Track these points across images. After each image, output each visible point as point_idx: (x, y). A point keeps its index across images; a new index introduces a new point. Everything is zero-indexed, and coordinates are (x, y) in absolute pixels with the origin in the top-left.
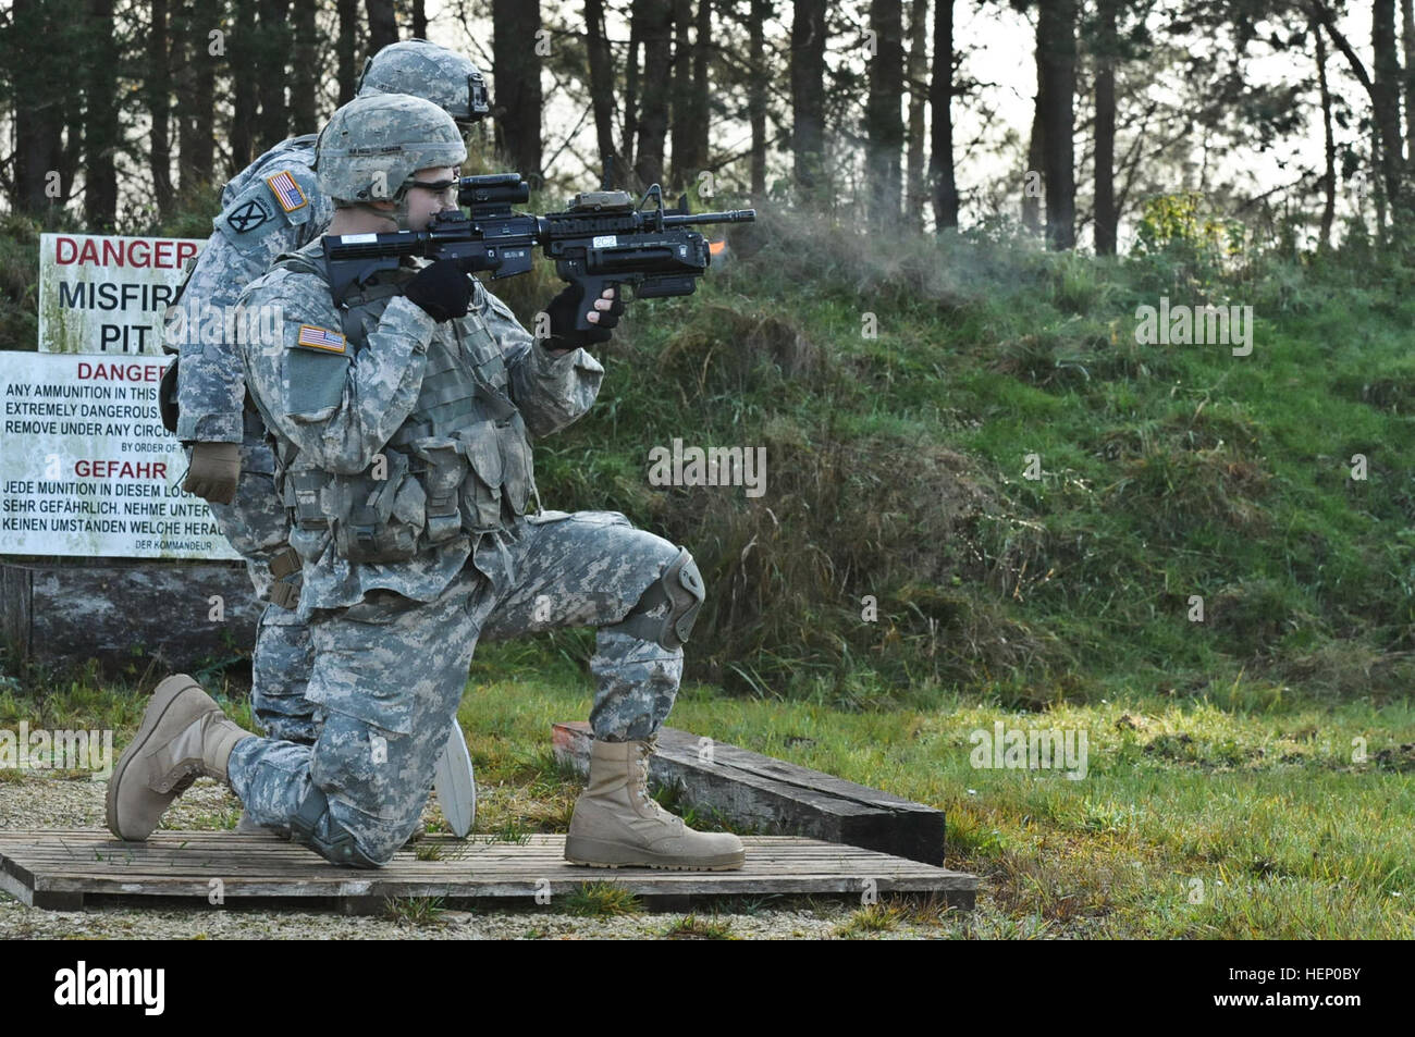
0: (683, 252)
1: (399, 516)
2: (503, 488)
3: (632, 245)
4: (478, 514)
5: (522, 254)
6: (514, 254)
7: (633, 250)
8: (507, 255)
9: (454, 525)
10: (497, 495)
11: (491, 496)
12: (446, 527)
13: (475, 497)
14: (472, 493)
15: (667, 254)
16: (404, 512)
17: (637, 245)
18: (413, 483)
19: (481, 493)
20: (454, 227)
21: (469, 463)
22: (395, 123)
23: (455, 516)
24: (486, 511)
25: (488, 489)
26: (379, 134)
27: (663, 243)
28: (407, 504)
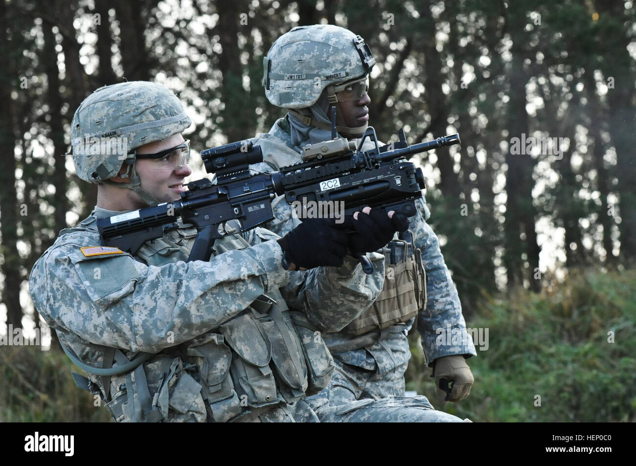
0: (398, 182)
1: (178, 407)
2: (272, 365)
3: (354, 184)
4: (253, 391)
5: (262, 206)
6: (256, 208)
7: (356, 187)
8: (250, 209)
9: (233, 405)
10: (267, 371)
11: (261, 374)
12: (226, 408)
13: (246, 377)
14: (243, 375)
15: (386, 184)
16: (182, 403)
17: (358, 183)
18: (187, 378)
19: (250, 372)
20: (204, 193)
21: (233, 351)
22: (111, 112)
23: (232, 397)
24: (260, 387)
25: (256, 368)
26: (99, 123)
27: (379, 177)
28: (183, 395)
